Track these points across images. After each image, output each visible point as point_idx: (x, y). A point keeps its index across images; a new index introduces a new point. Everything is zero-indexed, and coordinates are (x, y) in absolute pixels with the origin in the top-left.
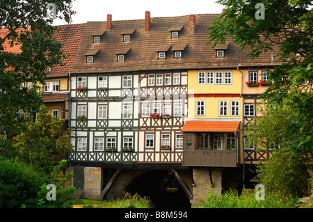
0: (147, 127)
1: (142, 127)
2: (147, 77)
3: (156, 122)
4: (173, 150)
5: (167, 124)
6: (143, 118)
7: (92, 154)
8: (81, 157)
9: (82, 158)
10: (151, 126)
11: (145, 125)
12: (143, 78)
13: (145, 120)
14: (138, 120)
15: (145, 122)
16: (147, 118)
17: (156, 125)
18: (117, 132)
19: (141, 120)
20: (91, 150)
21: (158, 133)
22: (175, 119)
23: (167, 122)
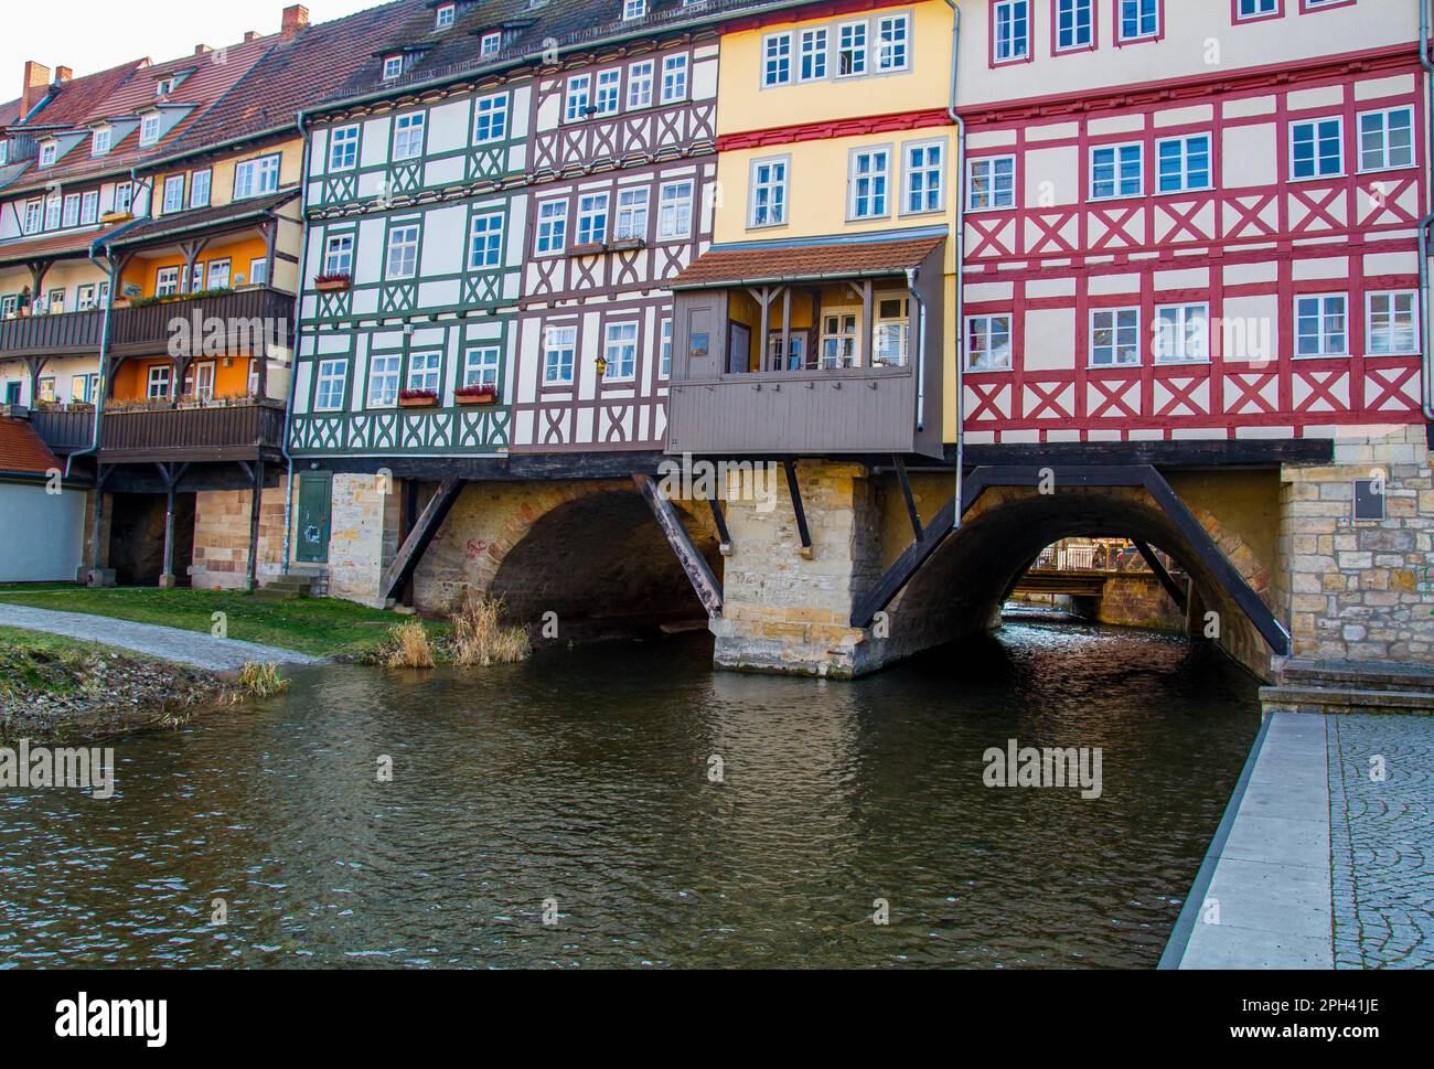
0: (551, 298)
1: (536, 298)
2: (563, 91)
3: (586, 274)
4: (646, 392)
5: (628, 279)
6: (539, 261)
7: (360, 420)
8: (325, 433)
9: (326, 438)
10: (567, 294)
11: (543, 290)
12: (546, 94)
13: (546, 266)
14: (522, 269)
15: (545, 279)
16: (555, 259)
17: (586, 285)
18: (447, 325)
19: (532, 268)
20: (356, 406)
21: (592, 320)
22: (660, 252)
23: (628, 267)
